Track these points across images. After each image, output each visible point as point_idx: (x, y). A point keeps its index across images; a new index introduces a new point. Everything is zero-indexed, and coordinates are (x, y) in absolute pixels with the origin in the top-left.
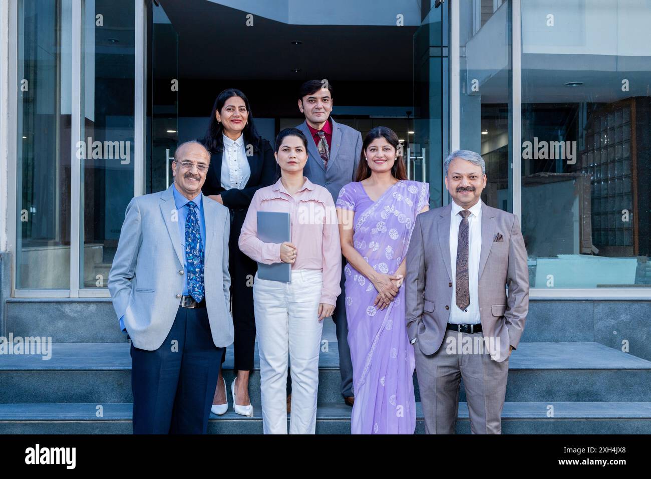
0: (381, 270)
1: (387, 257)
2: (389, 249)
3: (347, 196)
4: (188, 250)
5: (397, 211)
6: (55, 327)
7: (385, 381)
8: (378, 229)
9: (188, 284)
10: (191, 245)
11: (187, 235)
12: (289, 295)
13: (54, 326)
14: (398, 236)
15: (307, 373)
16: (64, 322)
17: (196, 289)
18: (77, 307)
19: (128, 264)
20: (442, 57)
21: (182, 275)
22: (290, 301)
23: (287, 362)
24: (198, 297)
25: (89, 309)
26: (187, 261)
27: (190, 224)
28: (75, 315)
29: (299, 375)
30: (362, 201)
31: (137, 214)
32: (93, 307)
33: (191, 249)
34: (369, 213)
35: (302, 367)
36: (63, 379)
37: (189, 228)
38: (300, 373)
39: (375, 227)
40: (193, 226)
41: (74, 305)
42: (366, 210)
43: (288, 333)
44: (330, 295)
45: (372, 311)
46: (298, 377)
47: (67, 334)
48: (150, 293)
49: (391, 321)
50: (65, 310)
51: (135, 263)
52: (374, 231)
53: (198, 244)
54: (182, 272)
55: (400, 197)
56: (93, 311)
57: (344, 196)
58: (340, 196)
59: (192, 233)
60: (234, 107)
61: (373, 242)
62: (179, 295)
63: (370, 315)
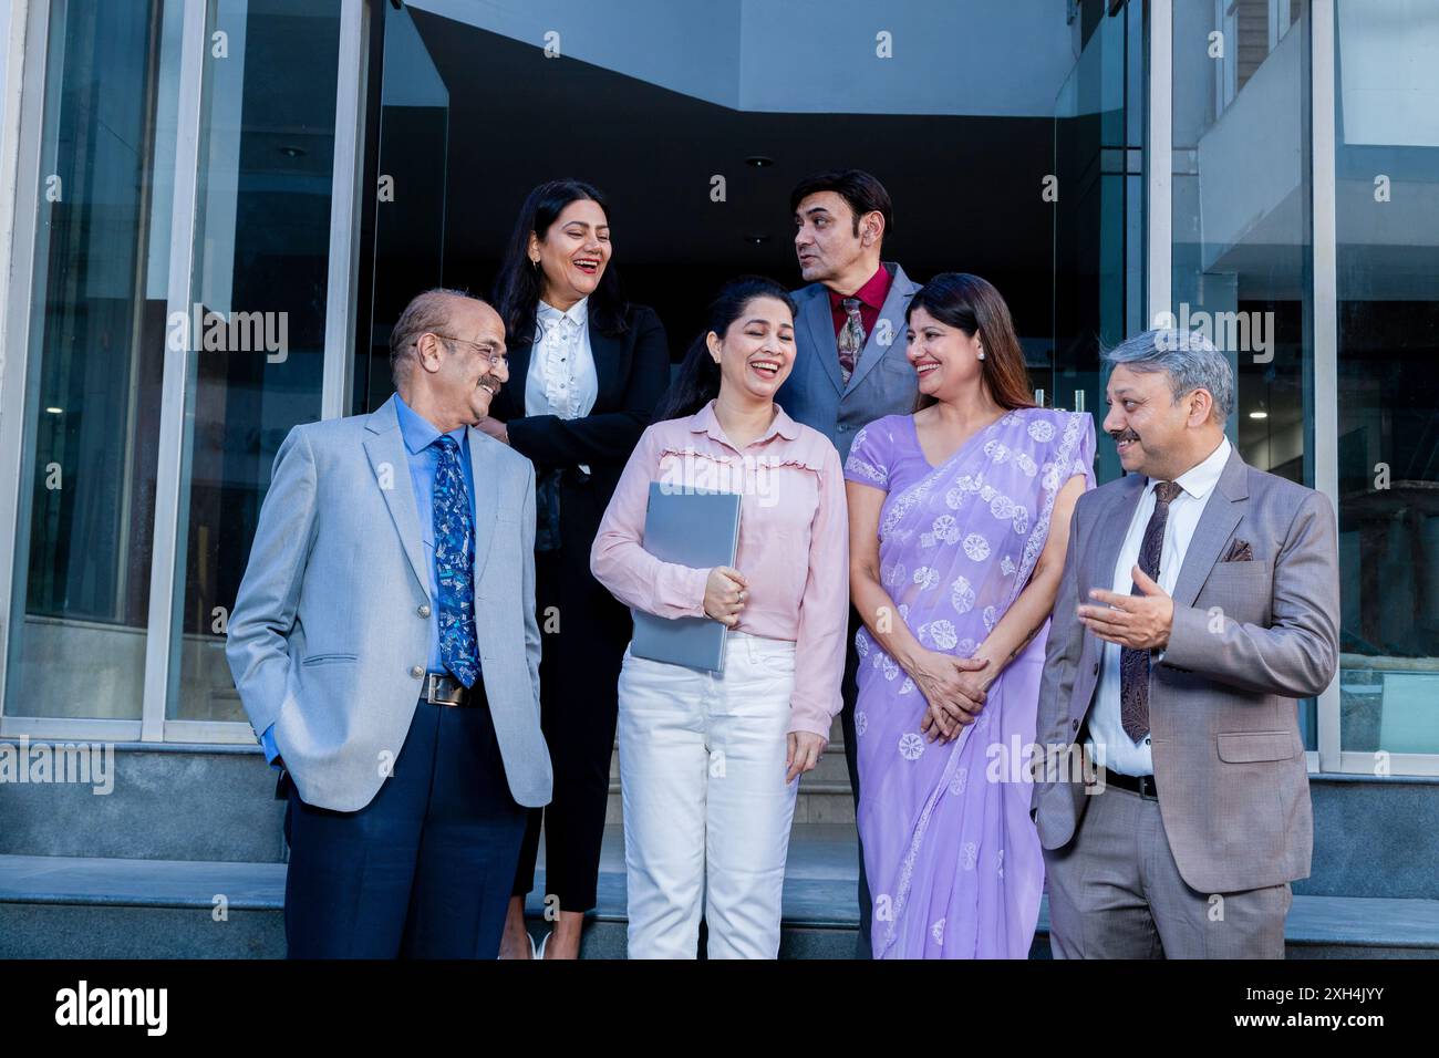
0: (937, 638)
1: (956, 606)
2: (962, 585)
3: (869, 449)
4: (441, 554)
5: (988, 487)
6: (98, 815)
7: (945, 931)
8: (937, 534)
9: (442, 639)
10: (447, 542)
11: (439, 516)
12: (714, 697)
13: (95, 813)
14: (987, 552)
15: (750, 910)
16: (122, 805)
17: (462, 652)
18: (158, 764)
19: (281, 593)
20: (1125, 174)
21: (425, 617)
22: (713, 713)
23: (700, 879)
24: (464, 673)
25: (189, 772)
26: (438, 583)
27: (445, 490)
28: (153, 786)
29: (729, 916)
30: (904, 465)
31: (307, 464)
32: (197, 767)
33: (448, 551)
34: (915, 495)
35: (736, 890)
36: (108, 928)
37: (444, 499)
38: (734, 910)
39: (928, 528)
40: (453, 496)
41: (150, 759)
42: (910, 487)
43: (705, 800)
44: (815, 711)
45: (914, 746)
46: (727, 921)
47: (128, 834)
48: (346, 665)
49: (963, 770)
50: (125, 772)
51: (298, 593)
52: (927, 541)
53: (466, 542)
54: (426, 609)
55: (1002, 453)
56: (199, 777)
57: (861, 451)
58: (854, 449)
59: (451, 513)
60: (586, 226)
61: (924, 569)
62: (418, 669)
63: (909, 757)
